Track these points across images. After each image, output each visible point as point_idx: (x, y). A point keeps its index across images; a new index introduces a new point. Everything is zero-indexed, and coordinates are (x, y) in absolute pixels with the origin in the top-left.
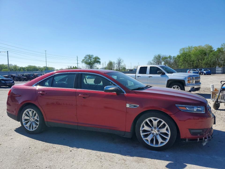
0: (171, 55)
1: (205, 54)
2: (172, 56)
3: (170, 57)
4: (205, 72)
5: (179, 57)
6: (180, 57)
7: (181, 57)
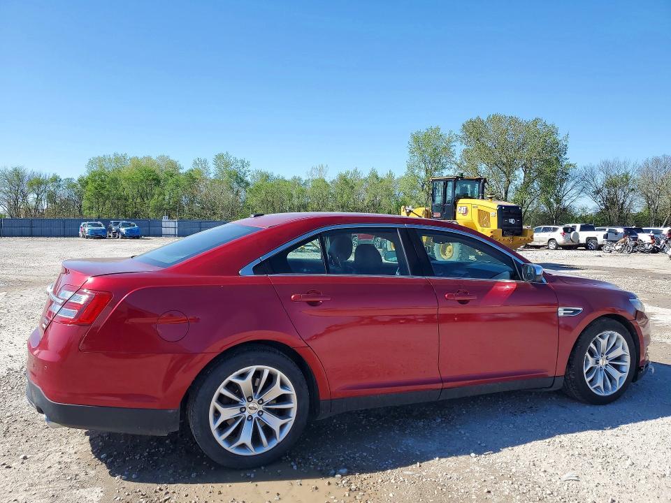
0: (58, 174)
1: (157, 181)
2: (63, 178)
3: (56, 179)
4: (123, 230)
5: (83, 182)
6: (87, 183)
7: (90, 182)
